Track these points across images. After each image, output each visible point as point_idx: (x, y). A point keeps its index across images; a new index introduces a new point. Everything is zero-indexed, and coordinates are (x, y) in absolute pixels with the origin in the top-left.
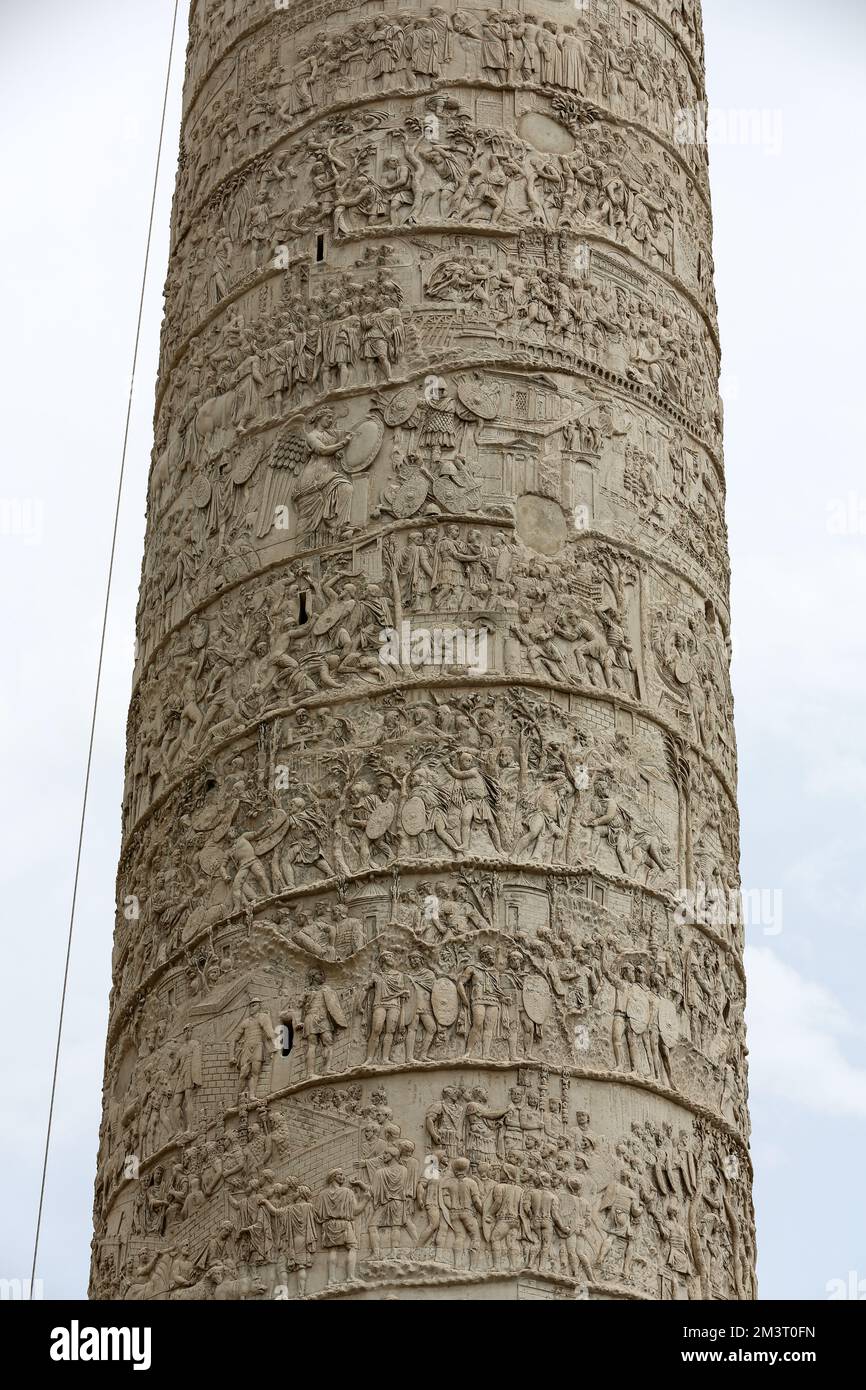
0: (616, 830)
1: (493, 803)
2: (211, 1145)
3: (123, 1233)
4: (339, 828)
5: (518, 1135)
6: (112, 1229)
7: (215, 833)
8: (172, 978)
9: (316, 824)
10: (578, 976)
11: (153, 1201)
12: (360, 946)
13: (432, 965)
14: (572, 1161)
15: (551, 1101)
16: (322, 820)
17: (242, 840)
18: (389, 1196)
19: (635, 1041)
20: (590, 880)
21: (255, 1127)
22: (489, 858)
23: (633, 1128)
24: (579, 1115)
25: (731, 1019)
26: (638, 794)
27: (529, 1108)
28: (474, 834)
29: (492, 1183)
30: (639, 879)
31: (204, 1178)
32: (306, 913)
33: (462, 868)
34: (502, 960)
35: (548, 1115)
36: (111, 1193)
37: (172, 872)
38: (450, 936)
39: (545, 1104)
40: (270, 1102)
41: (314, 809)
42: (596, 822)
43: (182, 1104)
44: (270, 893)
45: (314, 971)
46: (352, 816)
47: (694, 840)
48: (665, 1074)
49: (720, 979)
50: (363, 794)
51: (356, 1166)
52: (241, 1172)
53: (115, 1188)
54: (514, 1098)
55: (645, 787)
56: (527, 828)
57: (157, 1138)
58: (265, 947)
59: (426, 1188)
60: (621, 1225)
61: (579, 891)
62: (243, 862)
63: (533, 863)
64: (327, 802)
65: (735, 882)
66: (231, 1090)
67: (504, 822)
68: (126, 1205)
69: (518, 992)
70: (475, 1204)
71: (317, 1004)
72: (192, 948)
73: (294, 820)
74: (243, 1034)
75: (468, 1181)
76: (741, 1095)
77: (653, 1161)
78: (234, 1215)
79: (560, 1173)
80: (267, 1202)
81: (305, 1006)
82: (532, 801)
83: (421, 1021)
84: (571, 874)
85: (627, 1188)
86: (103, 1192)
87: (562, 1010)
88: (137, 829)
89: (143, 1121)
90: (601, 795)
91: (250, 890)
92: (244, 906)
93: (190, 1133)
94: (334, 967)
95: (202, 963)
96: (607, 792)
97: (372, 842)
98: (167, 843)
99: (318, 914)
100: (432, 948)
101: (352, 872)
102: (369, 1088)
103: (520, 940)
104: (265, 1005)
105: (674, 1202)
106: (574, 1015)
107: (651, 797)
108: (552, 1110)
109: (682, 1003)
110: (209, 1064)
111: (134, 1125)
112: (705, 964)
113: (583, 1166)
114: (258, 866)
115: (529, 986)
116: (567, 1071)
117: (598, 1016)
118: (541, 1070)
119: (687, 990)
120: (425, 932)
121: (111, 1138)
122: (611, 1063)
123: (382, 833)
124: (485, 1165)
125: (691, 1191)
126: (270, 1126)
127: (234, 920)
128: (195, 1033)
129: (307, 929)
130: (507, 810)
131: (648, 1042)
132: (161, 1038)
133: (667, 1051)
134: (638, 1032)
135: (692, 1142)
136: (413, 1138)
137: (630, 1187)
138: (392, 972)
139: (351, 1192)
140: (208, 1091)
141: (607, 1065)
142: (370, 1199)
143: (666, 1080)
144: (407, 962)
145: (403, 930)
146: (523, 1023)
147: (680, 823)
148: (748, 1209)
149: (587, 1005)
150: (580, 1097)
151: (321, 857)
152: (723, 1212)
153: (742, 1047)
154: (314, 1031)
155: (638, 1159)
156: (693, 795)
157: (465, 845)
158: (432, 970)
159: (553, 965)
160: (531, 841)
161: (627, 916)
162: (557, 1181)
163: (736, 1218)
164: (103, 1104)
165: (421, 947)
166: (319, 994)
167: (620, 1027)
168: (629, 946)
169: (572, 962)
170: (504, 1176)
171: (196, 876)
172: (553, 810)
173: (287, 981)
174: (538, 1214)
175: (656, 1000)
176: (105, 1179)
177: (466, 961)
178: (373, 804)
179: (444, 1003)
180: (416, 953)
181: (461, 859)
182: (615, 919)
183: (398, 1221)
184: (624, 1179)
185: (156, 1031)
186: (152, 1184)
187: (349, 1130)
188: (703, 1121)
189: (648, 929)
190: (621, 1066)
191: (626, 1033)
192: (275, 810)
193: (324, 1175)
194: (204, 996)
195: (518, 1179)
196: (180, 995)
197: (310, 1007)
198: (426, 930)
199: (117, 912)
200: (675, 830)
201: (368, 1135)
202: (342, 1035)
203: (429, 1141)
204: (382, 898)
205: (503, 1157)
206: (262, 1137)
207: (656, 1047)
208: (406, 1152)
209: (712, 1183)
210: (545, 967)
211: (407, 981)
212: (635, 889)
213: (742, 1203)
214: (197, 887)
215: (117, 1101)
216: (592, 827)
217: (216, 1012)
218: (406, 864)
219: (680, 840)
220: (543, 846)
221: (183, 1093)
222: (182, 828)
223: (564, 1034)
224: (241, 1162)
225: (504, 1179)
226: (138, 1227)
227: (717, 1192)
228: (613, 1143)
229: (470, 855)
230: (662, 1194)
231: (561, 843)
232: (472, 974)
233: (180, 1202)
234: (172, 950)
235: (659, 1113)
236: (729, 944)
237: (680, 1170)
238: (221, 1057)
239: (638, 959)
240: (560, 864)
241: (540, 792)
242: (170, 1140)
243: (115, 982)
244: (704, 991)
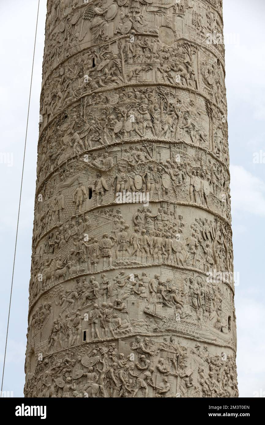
0: (190, 129)
1: (153, 122)
2: (67, 226)
3: (41, 253)
4: (105, 130)
5: (161, 222)
6: (38, 252)
7: (68, 132)
8: (55, 176)
9: (98, 128)
10: (179, 174)
11: (50, 243)
12: (112, 166)
13: (134, 171)
14: (177, 230)
15: (171, 212)
16: (100, 127)
17: (76, 134)
18: (122, 241)
19: (196, 194)
20: (182, 145)
21: (81, 221)
22: (151, 138)
23: (196, 220)
24: (179, 216)
25: (226, 187)
26: (197, 118)
27: (164, 214)
28: (147, 131)
29: (153, 237)
30: (197, 144)
31: (65, 236)
32: (96, 156)
33: (143, 142)
34: (156, 169)
35: (170, 216)
36: (37, 241)
37: (54, 144)
38: (140, 162)
39: (169, 213)
40: (85, 213)
41: (98, 124)
42: (184, 127)
43: (58, 214)
44: (84, 150)
45: (98, 173)
46: (109, 126)
47: (214, 132)
48: (205, 203)
49: (222, 175)
50: (113, 119)
51: (112, 232)
52: (76, 234)
53: (38, 240)
54: (159, 211)
55: (199, 116)
56: (163, 129)
57: (51, 224)
58: (83, 166)
59: (133, 239)
60: (192, 249)
61: (179, 148)
62: (76, 140)
63: (165, 140)
64: (102, 122)
65: (227, 145)
66: (73, 210)
67: (156, 127)
68: (42, 245)
69: (161, 179)
70: (148, 243)
71: (99, 183)
72: (61, 167)
73: (92, 127)
74: (77, 193)
75: (146, 236)
76: (229, 210)
77: (202, 230)
78: (75, 247)
79: (174, 234)
80: (85, 243)
81: (96, 184)
82: (164, 121)
83: (131, 188)
84: (176, 143)
85: (194, 238)
86: (35, 241)
87: (174, 184)
88: (43, 131)
89: (47, 219)
90: (186, 119)
91: (78, 149)
92: (77, 154)
93: (61, 223)
94: (104, 172)
95: (64, 171)
96: (187, 118)
97: (116, 134)
98: (53, 135)
99: (99, 156)
100: (134, 166)
101: (110, 143)
102: (116, 209)
103: (161, 163)
104: (83, 184)
105: (208, 242)
106: (178, 186)
107: (201, 119)
108: (171, 215)
109: (211, 182)
110: (67, 202)
111: (44, 221)
112: (218, 170)
113: (181, 232)
114: (81, 142)
115: (164, 177)
116: (176, 203)
117: (185, 186)
118: (168, 203)
119: (212, 178)
120: (132, 161)
121: (37, 225)
122: (189, 200)
123: (119, 131)
124: (151, 232)
125: (213, 239)
126: (85, 220)
127: (74, 158)
128: (62, 192)
129: (96, 161)
130: (157, 124)
131: (200, 194)
132: (52, 194)
133: (206, 196)
134: (197, 191)
135: (214, 224)
136: (129, 223)
137: (195, 238)
138: (122, 173)
139: (110, 240)
140: (66, 210)
141: (188, 201)
142: (116, 242)
143: (206, 205)
144: (127, 170)
145: (125, 160)
146: (162, 189)
147: (210, 127)
148: (231, 244)
149: (182, 183)
150: (179, 211)
151: (100, 139)
152: (223, 245)
153: (229, 195)
154: (98, 192)
155: (197, 229)
156: (214, 119)
157: (144, 134)
158: (134, 172)
159: (171, 171)
160: (164, 133)
161: (194, 156)
162: (173, 236)
163: (227, 247)
164: (35, 214)
165: (131, 166)
166: (100, 180)
167: (192, 189)
168: (194, 165)
169: (177, 170)
170: (156, 235)
171: (62, 145)
172: (171, 123)
173: (90, 176)
174: (167, 246)
175: (203, 181)
176: (35, 237)
177: (144, 170)
178: (116, 122)
179: (138, 183)
180: (129, 167)
181: (143, 139)
182: (190, 157)
183: (124, 249)
184: (193, 235)
185: (50, 192)
186: (50, 238)
187: (109, 221)
188: (217, 218)
189: (200, 159)
190: (192, 201)
191: (194, 191)
192: (86, 124)
193: (102, 235)
194: (65, 181)
195: (161, 236)
196: (58, 181)
197: (97, 184)
198: (133, 160)
199: (38, 156)
200: (208, 129)
201: (115, 223)
202: (107, 193)
203: (134, 224)
204: (119, 151)
205: (156, 229)
206: (83, 224)
207: (203, 195)
208: (127, 228)
209: (220, 236)
210: (169, 171)
211: (126, 176)
212: (196, 147)
213: (229, 242)
214: (62, 148)
215: (39, 213)
216: (183, 129)
217: (69, 186)
218: (126, 140)
219: (210, 132)
220: (168, 134)
221: (59, 211)
222: (57, 130)
223: (175, 191)
224: (77, 232)
225: (157, 236)
226: (45, 251)
227: (221, 239)
228: (190, 225)
229: (146, 138)
230: (205, 240)
231: (173, 134)
232: (147, 174)
233: (58, 244)
234: (55, 167)
235: (204, 215)
236: (225, 164)
237: (210, 232)
238: (70, 200)
239: (197, 169)
240: (173, 140)
241: (167, 118)
242: (55, 225)
243: (38, 177)
244: (217, 178)
